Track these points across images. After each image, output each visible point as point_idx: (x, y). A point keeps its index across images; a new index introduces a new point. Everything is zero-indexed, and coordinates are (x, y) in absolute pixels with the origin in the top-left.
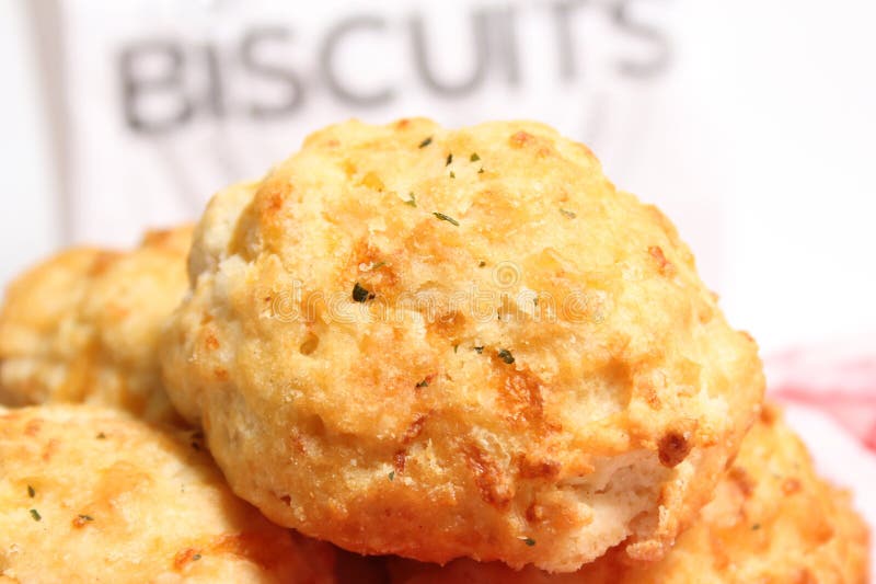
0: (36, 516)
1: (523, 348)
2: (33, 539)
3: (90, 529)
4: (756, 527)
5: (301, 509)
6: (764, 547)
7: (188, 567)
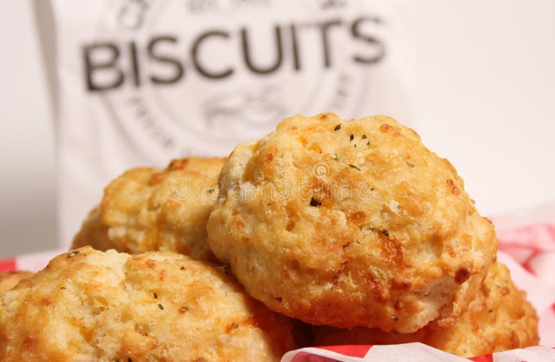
0: (161, 307)
1: (392, 229)
2: (162, 319)
3: (188, 313)
4: (491, 311)
5: (288, 304)
6: (494, 321)
7: (233, 331)
